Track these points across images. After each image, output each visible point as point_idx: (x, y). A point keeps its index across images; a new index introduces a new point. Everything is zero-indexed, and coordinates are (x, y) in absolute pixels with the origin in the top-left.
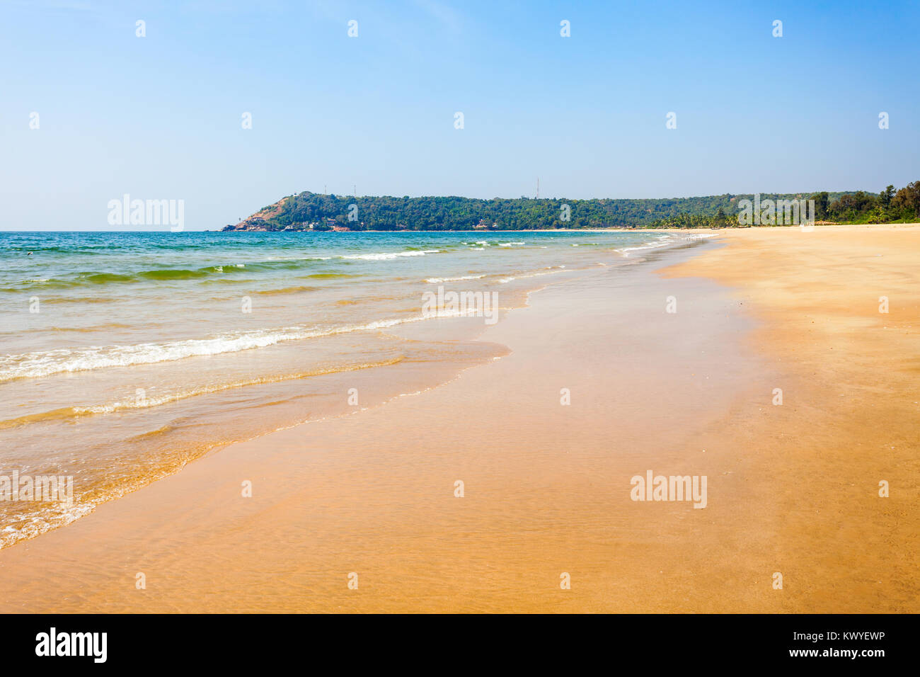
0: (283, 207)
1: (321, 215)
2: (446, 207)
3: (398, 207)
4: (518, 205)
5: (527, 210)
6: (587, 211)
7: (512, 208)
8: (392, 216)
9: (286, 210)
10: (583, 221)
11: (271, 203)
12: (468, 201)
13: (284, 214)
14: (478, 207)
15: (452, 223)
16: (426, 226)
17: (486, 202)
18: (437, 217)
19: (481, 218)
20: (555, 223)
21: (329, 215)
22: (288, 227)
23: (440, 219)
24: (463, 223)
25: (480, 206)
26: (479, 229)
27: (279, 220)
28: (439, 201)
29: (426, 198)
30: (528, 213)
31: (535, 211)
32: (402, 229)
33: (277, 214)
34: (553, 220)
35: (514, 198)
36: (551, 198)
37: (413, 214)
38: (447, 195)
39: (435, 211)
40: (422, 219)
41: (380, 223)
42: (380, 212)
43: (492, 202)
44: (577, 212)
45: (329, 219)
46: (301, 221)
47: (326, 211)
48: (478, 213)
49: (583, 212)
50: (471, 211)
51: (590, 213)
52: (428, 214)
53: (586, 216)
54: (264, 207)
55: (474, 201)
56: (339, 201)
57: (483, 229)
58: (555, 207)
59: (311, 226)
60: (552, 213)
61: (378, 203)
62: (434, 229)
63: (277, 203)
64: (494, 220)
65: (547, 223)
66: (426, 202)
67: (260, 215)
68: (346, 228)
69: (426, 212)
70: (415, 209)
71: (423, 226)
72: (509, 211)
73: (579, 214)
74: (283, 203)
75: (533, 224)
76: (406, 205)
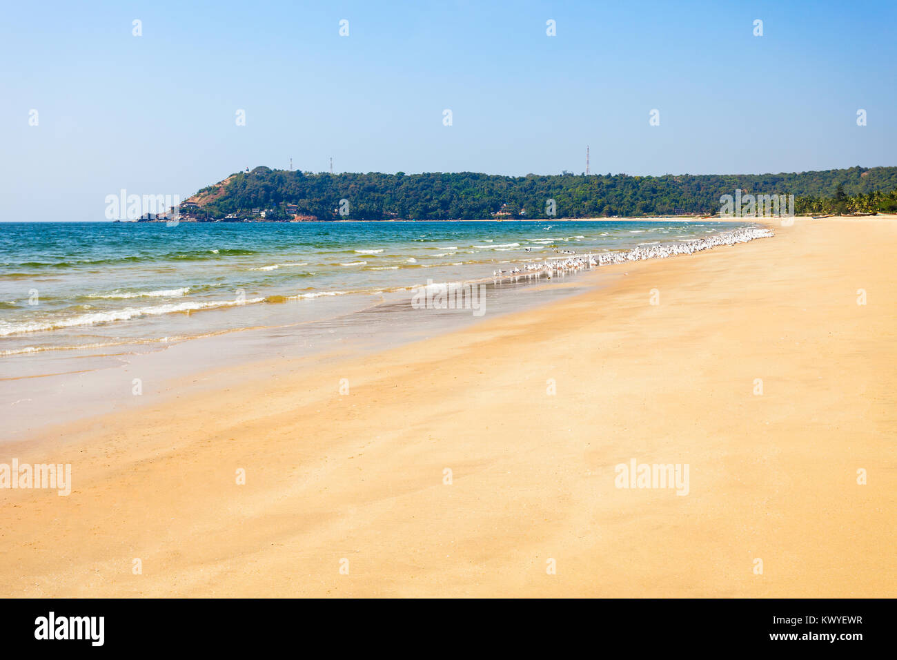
0: (228, 187)
1: (278, 198)
2: (456, 187)
3: (387, 187)
4: (557, 184)
5: (569, 191)
6: (654, 191)
7: (549, 188)
8: (378, 200)
9: (231, 191)
10: (647, 206)
11: (212, 183)
12: (489, 178)
13: (227, 198)
14: (501, 188)
15: (461, 210)
16: (424, 214)
17: (514, 180)
18: (439, 201)
19: (504, 202)
20: (606, 208)
21: (290, 199)
22: (230, 216)
23: (445, 205)
24: (477, 210)
25: (505, 185)
26: (499, 218)
27: (218, 206)
28: (446, 179)
29: (429, 174)
30: (570, 196)
31: (580, 192)
32: (392, 217)
33: (218, 197)
34: (603, 205)
35: (554, 174)
36: (604, 174)
37: (407, 196)
38: (458, 171)
39: (440, 192)
40: (419, 204)
41: (360, 209)
42: (362, 194)
43: (522, 179)
44: (639, 193)
45: (290, 205)
46: (250, 207)
47: (285, 193)
48: (500, 195)
49: (648, 194)
50: (490, 193)
51: (659, 194)
52: (428, 197)
53: (652, 198)
54: (203, 187)
55: (497, 178)
56: (307, 179)
57: (507, 217)
58: (608, 187)
59: (263, 214)
60: (603, 195)
61: (361, 182)
62: (437, 217)
63: (219, 183)
64: (521, 206)
65: (595, 209)
66: (427, 180)
67: (197, 200)
68: (312, 217)
69: (426, 195)
70: (412, 189)
71: (421, 213)
72: (544, 192)
73: (641, 196)
74: (228, 183)
75: (575, 209)
76: (399, 184)
